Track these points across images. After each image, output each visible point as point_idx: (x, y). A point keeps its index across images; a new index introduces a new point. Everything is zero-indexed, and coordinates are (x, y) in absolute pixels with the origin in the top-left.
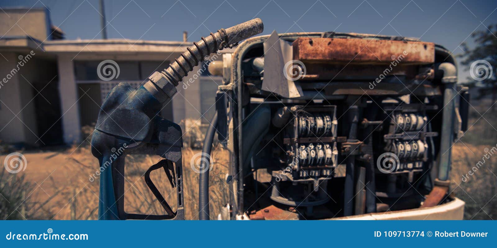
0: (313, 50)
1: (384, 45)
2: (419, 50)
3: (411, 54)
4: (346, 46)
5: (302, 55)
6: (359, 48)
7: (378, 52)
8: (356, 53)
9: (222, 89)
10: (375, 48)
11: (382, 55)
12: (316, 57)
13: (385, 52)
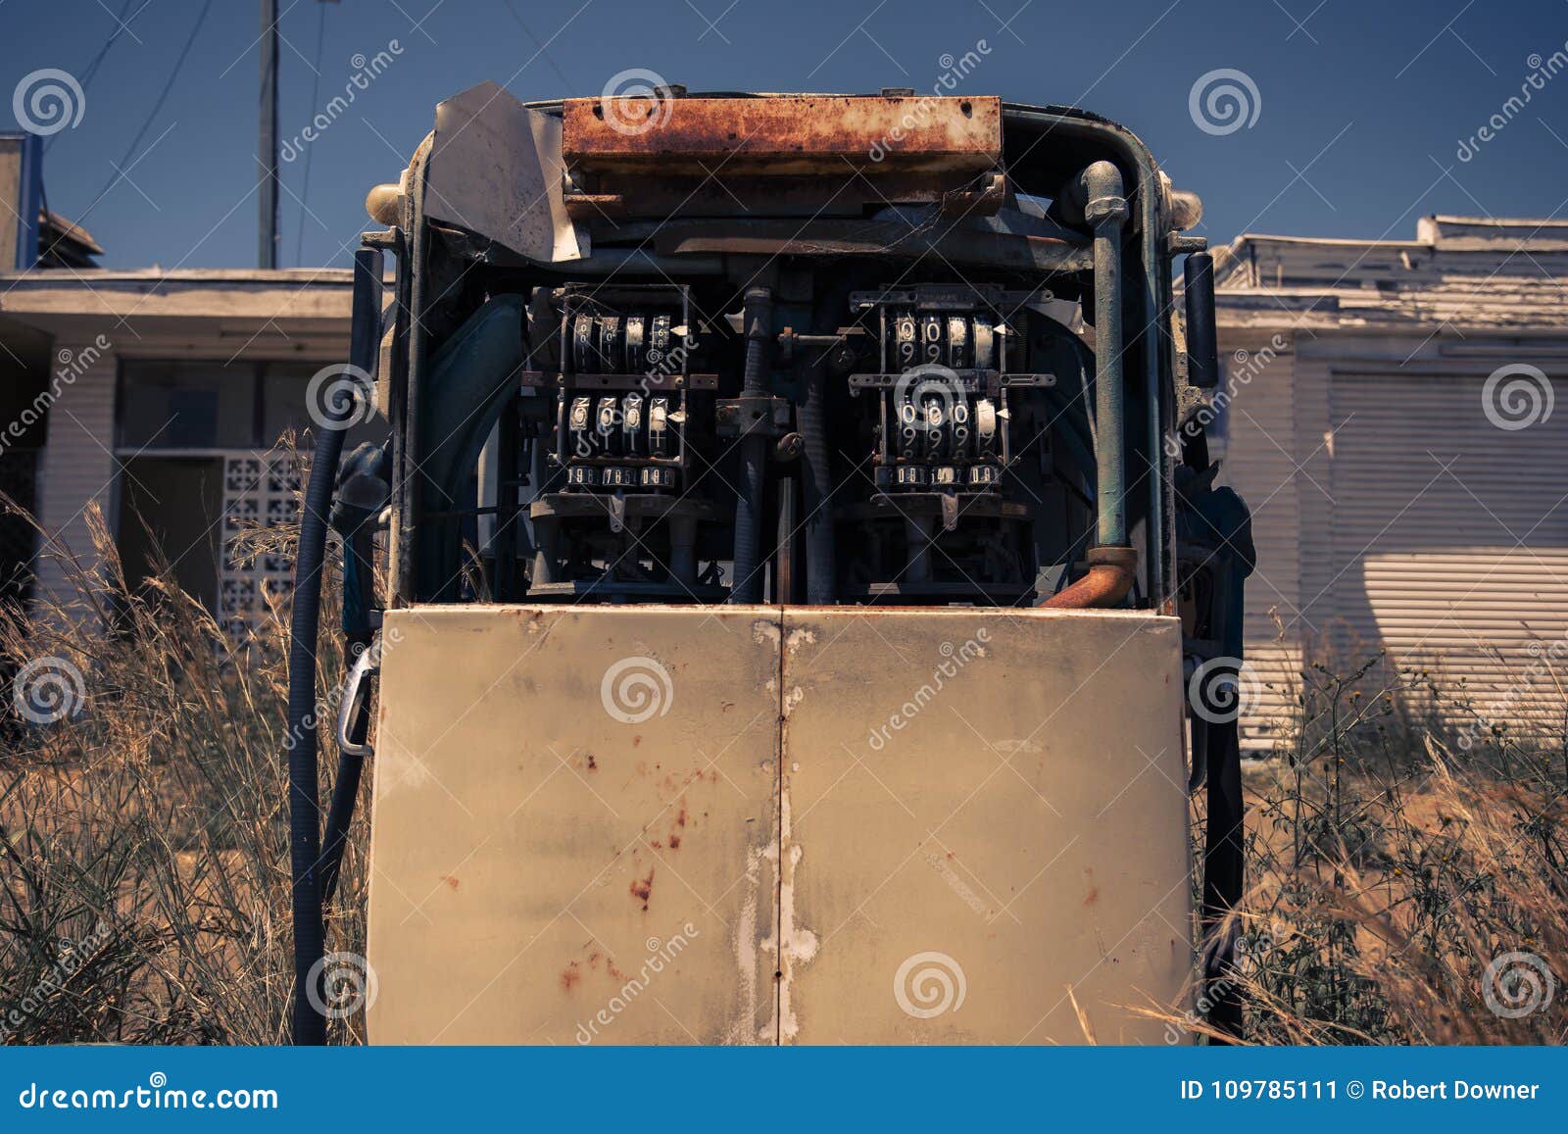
0: (603, 131)
1: (821, 111)
2: (941, 119)
3: (914, 133)
4: (703, 117)
5: (573, 143)
6: (741, 121)
7: (801, 130)
8: (733, 136)
9: (369, 239)
10: (793, 119)
11: (815, 138)
12: (612, 148)
13: (825, 129)
